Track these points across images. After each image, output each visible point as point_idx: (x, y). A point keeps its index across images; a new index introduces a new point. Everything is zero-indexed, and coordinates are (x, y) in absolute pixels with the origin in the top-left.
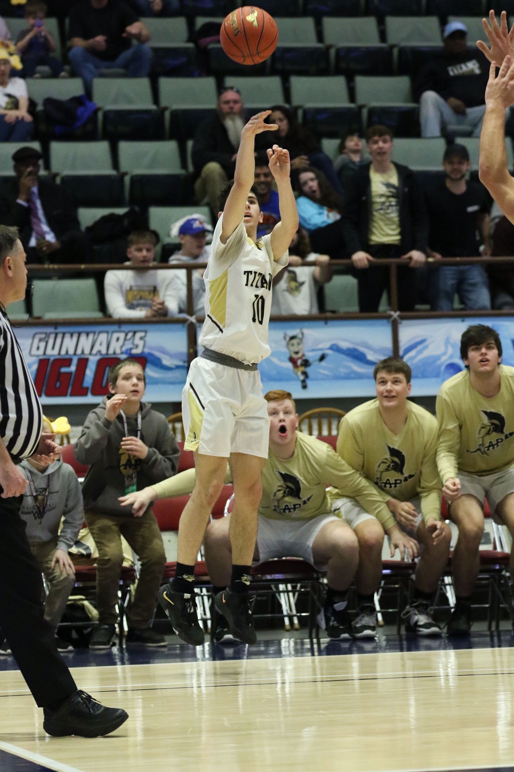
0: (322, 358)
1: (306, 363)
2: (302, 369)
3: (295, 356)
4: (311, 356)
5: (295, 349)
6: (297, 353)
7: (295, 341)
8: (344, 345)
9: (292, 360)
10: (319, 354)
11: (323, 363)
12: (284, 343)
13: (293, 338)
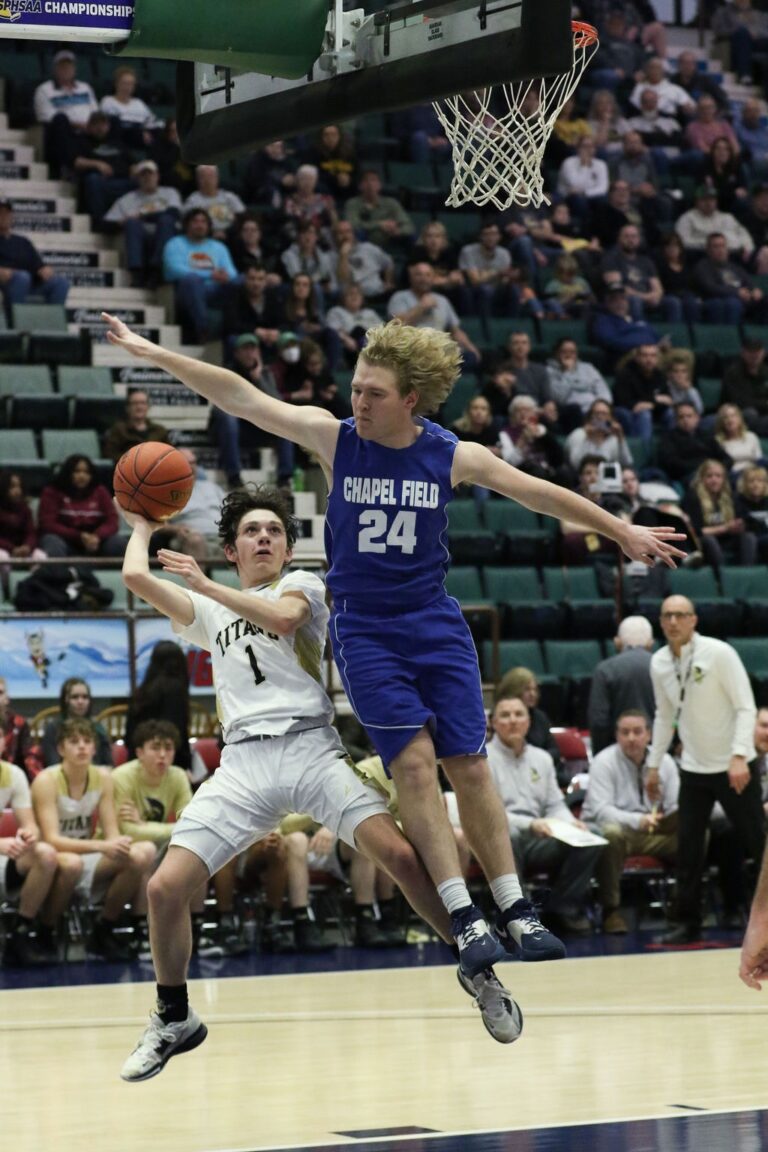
0: (62, 657)
1: (46, 662)
2: (42, 668)
3: (35, 655)
4: (52, 655)
5: (35, 647)
6: (37, 651)
7: (36, 640)
8: (83, 644)
9: (34, 659)
10: (58, 653)
11: (64, 663)
12: (25, 642)
13: (34, 636)
